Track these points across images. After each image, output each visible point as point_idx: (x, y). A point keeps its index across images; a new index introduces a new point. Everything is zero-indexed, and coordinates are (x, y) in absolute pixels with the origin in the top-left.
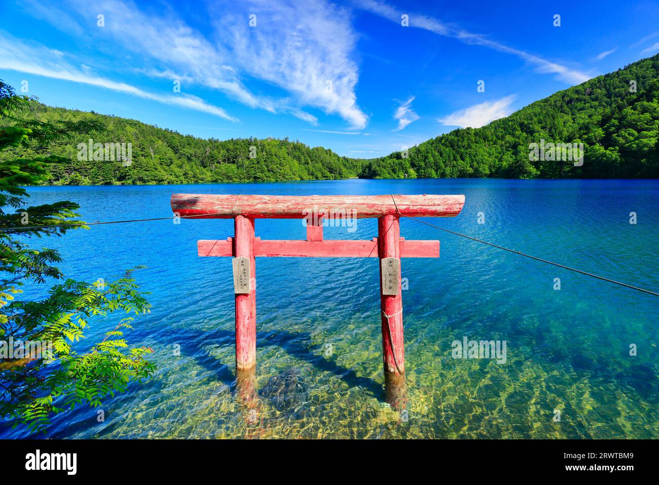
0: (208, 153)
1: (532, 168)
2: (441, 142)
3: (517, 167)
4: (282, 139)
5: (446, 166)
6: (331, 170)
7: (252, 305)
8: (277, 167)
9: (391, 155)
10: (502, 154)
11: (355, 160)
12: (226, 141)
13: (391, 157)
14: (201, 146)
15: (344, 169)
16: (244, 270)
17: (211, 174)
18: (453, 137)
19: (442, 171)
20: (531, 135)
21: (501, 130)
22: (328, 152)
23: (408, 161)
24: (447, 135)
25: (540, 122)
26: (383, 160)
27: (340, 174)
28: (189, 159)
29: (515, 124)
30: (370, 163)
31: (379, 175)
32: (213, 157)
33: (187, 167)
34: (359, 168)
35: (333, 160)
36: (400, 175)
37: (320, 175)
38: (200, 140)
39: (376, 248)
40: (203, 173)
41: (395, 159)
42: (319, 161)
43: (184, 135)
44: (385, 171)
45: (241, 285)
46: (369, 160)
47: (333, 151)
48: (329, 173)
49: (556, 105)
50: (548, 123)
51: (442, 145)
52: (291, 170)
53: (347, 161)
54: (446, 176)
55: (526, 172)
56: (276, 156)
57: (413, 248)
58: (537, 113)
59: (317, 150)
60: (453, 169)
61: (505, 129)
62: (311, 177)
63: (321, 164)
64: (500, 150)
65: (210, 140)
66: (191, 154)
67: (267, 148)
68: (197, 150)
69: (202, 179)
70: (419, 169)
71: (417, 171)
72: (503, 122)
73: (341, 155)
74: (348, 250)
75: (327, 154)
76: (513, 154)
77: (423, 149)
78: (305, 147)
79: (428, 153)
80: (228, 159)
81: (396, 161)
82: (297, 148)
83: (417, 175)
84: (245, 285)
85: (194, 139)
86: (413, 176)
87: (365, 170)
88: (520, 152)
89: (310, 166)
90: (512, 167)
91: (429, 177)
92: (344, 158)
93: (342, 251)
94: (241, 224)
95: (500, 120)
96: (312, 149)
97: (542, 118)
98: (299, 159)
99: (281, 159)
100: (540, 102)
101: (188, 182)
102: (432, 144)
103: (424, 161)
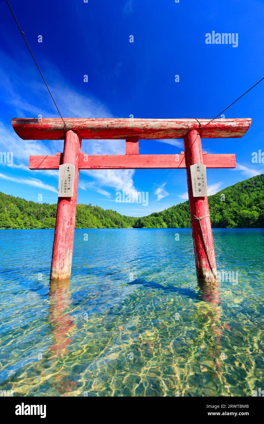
0: (41, 211)
1: (232, 222)
2: (180, 207)
3: (224, 221)
4: (87, 205)
5: (184, 221)
6: (116, 223)
7: (73, 212)
8: (84, 220)
9: (152, 214)
10: (214, 215)
11: (130, 217)
12: (53, 205)
13: (152, 215)
14: (38, 207)
15: (124, 223)
16: (70, 175)
17: (42, 224)
18: (186, 205)
19: (182, 224)
20: (229, 204)
21: (212, 201)
22: (115, 213)
23: (162, 218)
24: (183, 203)
25: (232, 197)
26: (147, 217)
27: (122, 225)
28: (29, 215)
29: (219, 198)
30: (140, 219)
31: (145, 226)
32: (44, 214)
33: (27, 219)
34: (133, 222)
35: (117, 217)
36: (157, 226)
37: (109, 225)
38: (38, 204)
39: (184, 160)
40: (36, 223)
41: (154, 217)
42: (109, 217)
43: (28, 201)
44: (148, 223)
45: (65, 189)
46: (139, 218)
47: (118, 212)
48: (115, 224)
49: (239, 189)
50: (237, 198)
51: (180, 209)
52: (92, 222)
53: (126, 218)
54: (184, 227)
55: (230, 224)
56: (83, 213)
57: (214, 159)
58: (230, 193)
59: (108, 211)
60: (188, 223)
61: (214, 201)
62: (104, 227)
63: (110, 219)
64: (213, 212)
65: (44, 204)
66: (31, 212)
67: (78, 209)
68: (35, 209)
69: (35, 227)
70: (168, 223)
71: (167, 224)
72: (213, 197)
73: (122, 214)
74: (161, 162)
75: (114, 213)
76: (221, 214)
77: (170, 211)
78: (101, 209)
79: (173, 213)
80: (54, 215)
81: (155, 218)
82: (96, 209)
83: (167, 226)
84: (69, 189)
85: (34, 203)
86: (165, 227)
87: (136, 223)
88: (224, 213)
89: (104, 220)
90: (221, 221)
91: (175, 228)
92: (124, 216)
93: (155, 163)
94: (71, 137)
95: (211, 196)
96: (106, 211)
97: (233, 195)
98: (97, 216)
99: (87, 215)
100: (230, 187)
101: (26, 228)
102: (175, 208)
103: (171, 218)
